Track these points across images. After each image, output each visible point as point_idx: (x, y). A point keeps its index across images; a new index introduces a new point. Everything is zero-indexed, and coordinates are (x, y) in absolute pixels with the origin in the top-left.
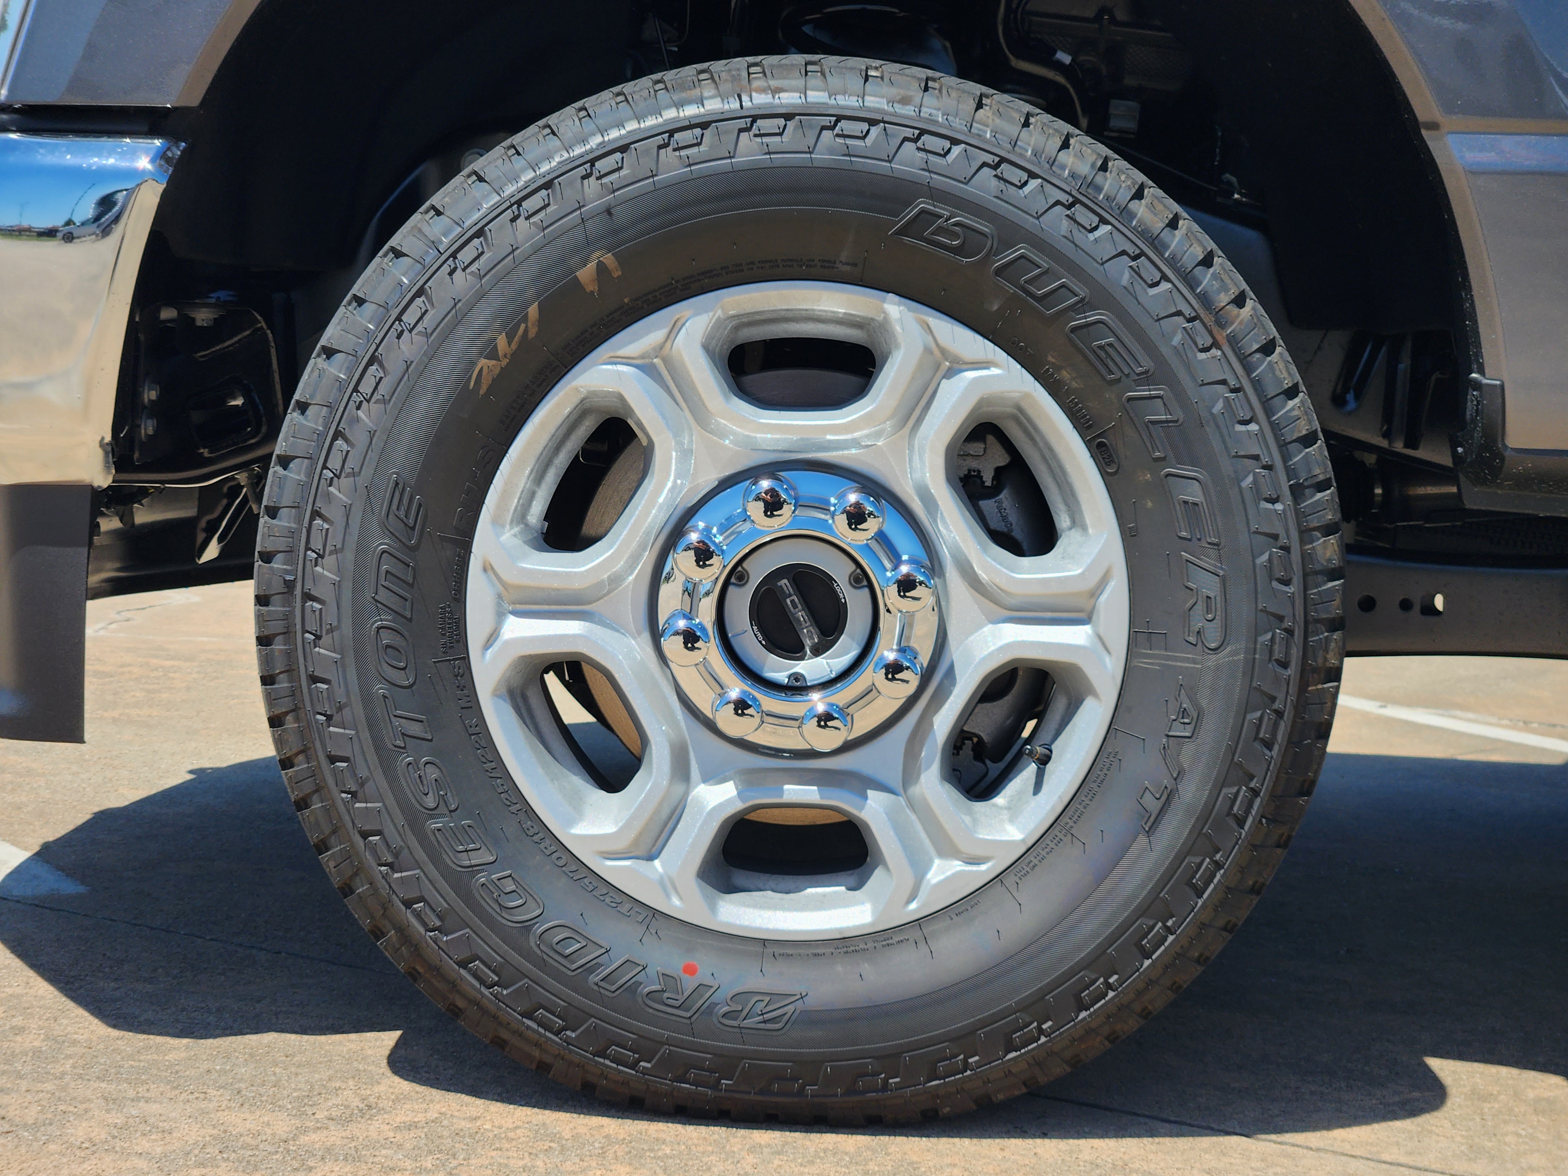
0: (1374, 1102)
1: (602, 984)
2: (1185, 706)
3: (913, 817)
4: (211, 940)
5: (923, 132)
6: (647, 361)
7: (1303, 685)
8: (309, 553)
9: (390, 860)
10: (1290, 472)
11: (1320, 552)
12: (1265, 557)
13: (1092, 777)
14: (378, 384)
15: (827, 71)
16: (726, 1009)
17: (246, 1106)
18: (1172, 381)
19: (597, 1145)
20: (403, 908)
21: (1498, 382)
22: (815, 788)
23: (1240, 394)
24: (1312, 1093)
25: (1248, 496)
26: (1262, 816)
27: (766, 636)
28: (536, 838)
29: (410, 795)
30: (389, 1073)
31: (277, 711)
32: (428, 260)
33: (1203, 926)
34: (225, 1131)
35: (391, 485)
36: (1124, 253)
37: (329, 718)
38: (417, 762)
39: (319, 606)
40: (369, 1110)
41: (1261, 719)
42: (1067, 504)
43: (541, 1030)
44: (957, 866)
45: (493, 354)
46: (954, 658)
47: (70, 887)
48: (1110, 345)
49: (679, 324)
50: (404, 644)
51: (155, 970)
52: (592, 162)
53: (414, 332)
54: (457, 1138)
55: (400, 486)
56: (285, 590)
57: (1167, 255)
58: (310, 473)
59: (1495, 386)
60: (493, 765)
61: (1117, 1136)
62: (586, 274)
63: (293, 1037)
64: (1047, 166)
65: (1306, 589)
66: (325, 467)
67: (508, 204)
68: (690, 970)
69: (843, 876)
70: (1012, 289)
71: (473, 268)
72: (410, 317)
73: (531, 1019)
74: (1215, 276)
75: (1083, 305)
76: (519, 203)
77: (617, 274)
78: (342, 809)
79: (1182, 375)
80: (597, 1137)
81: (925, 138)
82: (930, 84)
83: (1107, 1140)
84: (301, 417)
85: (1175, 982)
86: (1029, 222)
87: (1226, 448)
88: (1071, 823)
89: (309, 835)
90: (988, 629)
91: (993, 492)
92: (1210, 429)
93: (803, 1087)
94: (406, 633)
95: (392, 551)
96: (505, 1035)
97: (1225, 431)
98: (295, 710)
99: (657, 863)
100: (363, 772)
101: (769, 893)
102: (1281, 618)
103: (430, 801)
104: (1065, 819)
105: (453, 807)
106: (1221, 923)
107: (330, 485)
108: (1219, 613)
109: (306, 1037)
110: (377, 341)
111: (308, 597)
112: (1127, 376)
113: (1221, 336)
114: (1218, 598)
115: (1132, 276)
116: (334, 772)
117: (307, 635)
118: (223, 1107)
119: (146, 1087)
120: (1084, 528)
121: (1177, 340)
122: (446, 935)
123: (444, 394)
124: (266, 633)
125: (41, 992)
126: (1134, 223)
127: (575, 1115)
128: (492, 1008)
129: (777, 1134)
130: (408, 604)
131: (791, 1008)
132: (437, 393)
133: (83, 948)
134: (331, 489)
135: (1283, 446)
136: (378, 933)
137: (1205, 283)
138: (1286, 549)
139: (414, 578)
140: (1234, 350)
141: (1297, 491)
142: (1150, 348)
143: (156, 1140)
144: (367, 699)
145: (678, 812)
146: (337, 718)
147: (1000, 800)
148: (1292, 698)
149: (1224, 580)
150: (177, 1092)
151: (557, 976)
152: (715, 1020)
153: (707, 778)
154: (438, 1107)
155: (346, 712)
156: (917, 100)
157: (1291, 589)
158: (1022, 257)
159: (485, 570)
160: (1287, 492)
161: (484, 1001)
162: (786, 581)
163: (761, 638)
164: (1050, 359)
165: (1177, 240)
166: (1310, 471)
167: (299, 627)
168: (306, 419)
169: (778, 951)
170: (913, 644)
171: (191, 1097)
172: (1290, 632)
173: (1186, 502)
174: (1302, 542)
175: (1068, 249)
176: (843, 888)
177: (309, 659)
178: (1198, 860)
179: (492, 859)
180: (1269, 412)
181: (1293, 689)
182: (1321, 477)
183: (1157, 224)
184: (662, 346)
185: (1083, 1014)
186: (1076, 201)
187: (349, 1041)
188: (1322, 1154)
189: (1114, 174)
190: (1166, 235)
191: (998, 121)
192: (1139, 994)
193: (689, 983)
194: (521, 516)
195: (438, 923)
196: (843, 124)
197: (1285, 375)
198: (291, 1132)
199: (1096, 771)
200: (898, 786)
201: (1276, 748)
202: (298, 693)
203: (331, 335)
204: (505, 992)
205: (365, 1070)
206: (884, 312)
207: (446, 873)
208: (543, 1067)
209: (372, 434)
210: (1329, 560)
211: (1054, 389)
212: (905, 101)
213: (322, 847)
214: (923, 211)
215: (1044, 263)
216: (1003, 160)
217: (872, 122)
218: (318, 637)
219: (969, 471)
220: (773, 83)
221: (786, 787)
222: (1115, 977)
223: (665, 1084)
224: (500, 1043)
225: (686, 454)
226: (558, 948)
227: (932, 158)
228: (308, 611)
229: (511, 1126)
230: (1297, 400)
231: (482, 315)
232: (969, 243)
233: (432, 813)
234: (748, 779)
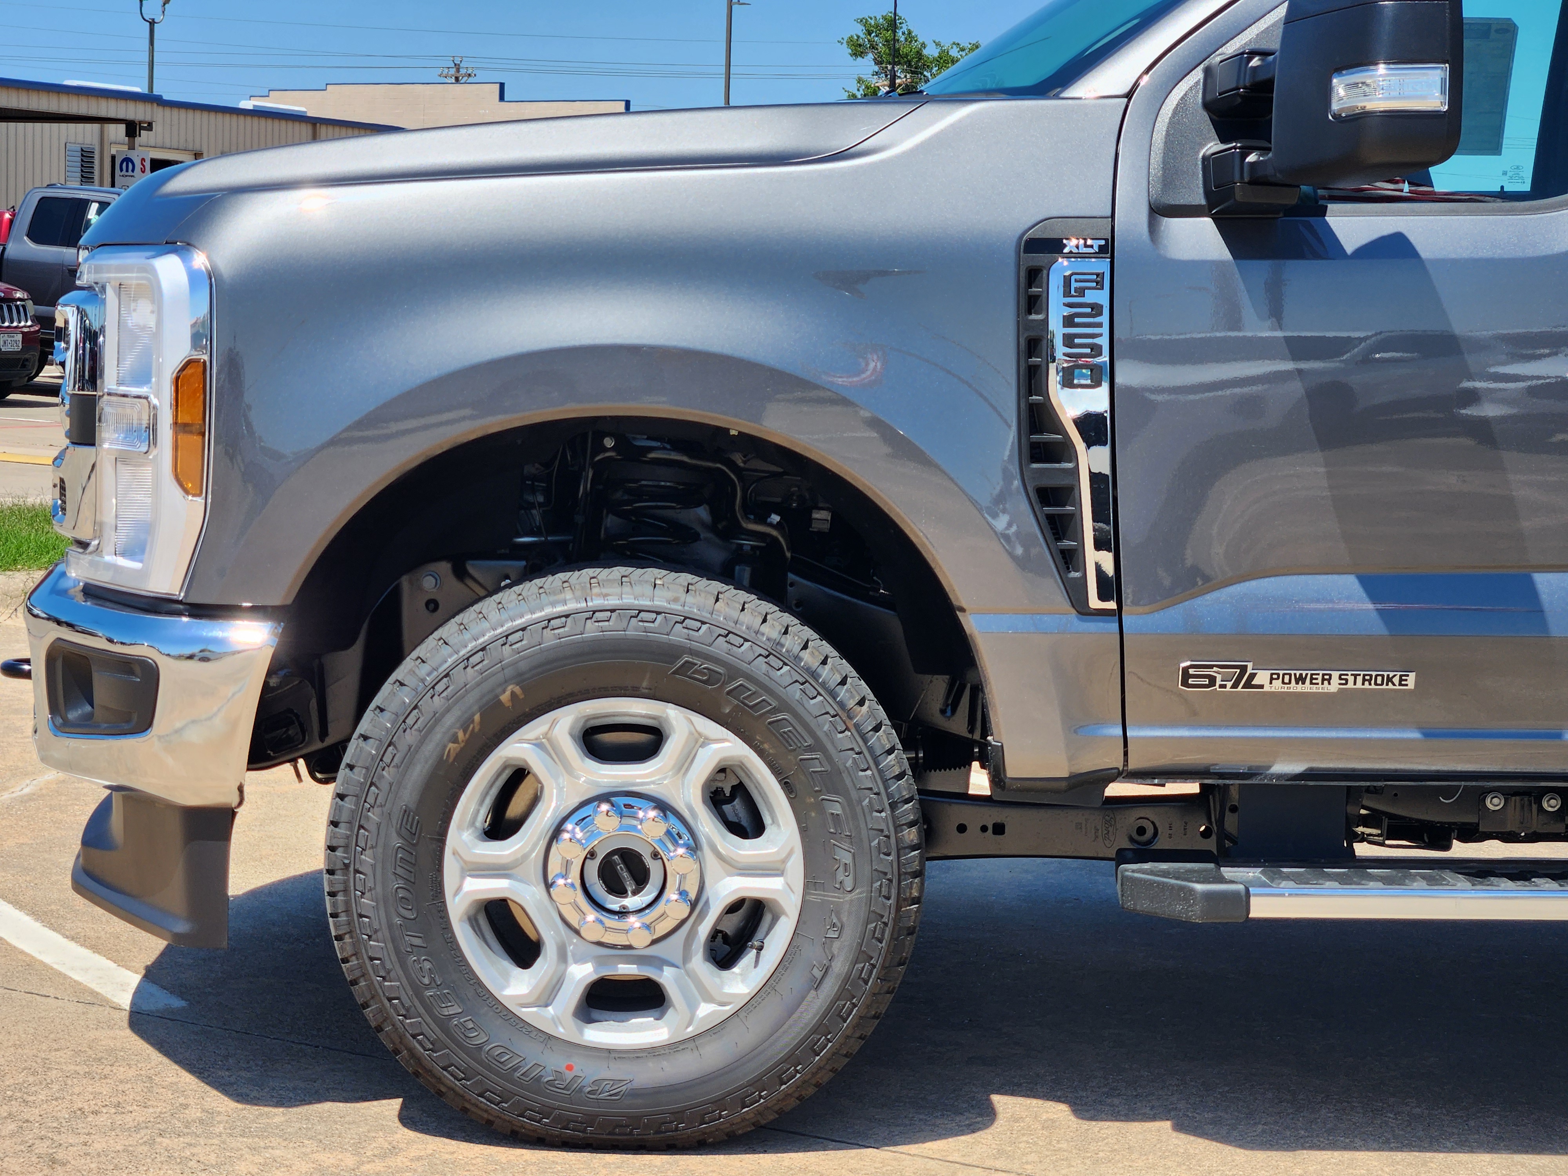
0: (954, 1124)
1: (522, 1077)
2: (834, 921)
3: (689, 981)
4: (274, 1039)
5: (686, 618)
6: (539, 741)
7: (898, 909)
8: (357, 848)
9: (404, 1013)
10: (889, 796)
11: (906, 837)
12: (876, 841)
13: (786, 959)
14: (394, 757)
15: (633, 583)
16: (590, 1089)
17: (327, 1150)
18: (824, 750)
19: (521, 1166)
20: (411, 1038)
21: (1000, 744)
22: (635, 966)
23: (862, 755)
24: (921, 1120)
25: (867, 811)
26: (878, 978)
27: (607, 886)
28: (484, 998)
29: (415, 977)
30: (400, 1126)
31: (340, 933)
32: (419, 689)
33: (848, 1037)
34: (320, 1165)
35: (403, 811)
36: (796, 681)
37: (370, 937)
38: (419, 959)
39: (364, 877)
40: (394, 1150)
41: (875, 927)
42: (769, 811)
43: (488, 1103)
44: (713, 1007)
45: (455, 740)
46: (709, 895)
47: (176, 1002)
48: (789, 731)
49: (556, 721)
50: (411, 896)
51: (248, 1063)
52: (507, 637)
53: (413, 729)
54: (445, 1165)
55: (407, 813)
56: (343, 867)
57: (820, 681)
58: (357, 804)
59: (997, 746)
60: (460, 959)
61: (805, 1151)
62: (505, 697)
63: (341, 1104)
64: (754, 634)
65: (899, 857)
66: (365, 801)
67: (462, 659)
68: (570, 1068)
69: (651, 1012)
70: (736, 702)
71: (444, 694)
72: (410, 721)
73: (482, 1097)
74: (847, 691)
75: (775, 711)
76: (468, 659)
77: (522, 697)
78: (377, 986)
79: (829, 747)
80: (521, 1161)
81: (687, 621)
82: (690, 587)
83: (799, 1154)
84: (350, 772)
85: (834, 1068)
86: (744, 666)
87: (854, 784)
88: (775, 984)
89: (357, 999)
90: (728, 879)
91: (730, 800)
92: (845, 775)
93: (632, 1130)
94: (411, 890)
95: (404, 847)
96: (468, 1106)
97: (853, 776)
98: (350, 932)
99: (550, 1008)
100: (389, 966)
101: (612, 1022)
102: (885, 874)
103: (426, 981)
104: (771, 981)
105: (439, 983)
106: (857, 1035)
107: (369, 811)
108: (852, 872)
109: (349, 1105)
110: (393, 734)
111: (357, 871)
112: (800, 747)
113: (850, 724)
114: (851, 865)
115: (801, 694)
116: (373, 966)
117: (357, 892)
118: (315, 1151)
119: (269, 1140)
120: (779, 826)
121: (826, 728)
122: (436, 1053)
123: (430, 762)
124: (333, 890)
125: (187, 1080)
126: (802, 664)
127: (507, 1149)
128: (461, 1092)
129: (618, 1156)
130: (413, 874)
131: (624, 1088)
132: (426, 763)
133: (201, 1048)
134: (369, 814)
135: (885, 782)
136: (397, 1052)
137: (842, 695)
138: (888, 837)
139: (416, 861)
140: (857, 731)
141: (893, 806)
142: (812, 733)
143: (284, 1172)
144: (390, 926)
145: (562, 980)
146: (374, 937)
147: (736, 970)
148: (892, 915)
149: (854, 855)
150: (287, 1142)
151: (497, 1074)
152: (583, 1094)
153: (576, 961)
154: (431, 1146)
155: (380, 934)
156: (682, 599)
157: (890, 858)
158: (741, 685)
159: (454, 854)
160: (888, 807)
161: (457, 1088)
162: (617, 857)
163: (604, 887)
164: (758, 738)
165: (826, 672)
166: (901, 793)
167: (352, 888)
168: (354, 774)
169: (617, 1056)
170: (687, 889)
171: (295, 1145)
172: (890, 881)
173: (833, 814)
174: (896, 833)
175: (766, 681)
176: (652, 1019)
177: (358, 905)
178: (843, 1003)
179: (460, 1010)
180: (877, 764)
181: (893, 911)
182: (907, 796)
183: (814, 663)
184: (546, 734)
185: (784, 1087)
186: (770, 654)
187: (374, 1106)
188: (915, 1158)
189: (791, 636)
190: (820, 670)
191: (727, 609)
192: (814, 1074)
193: (569, 1075)
194: (472, 823)
195: (431, 1047)
196: (642, 614)
197: (886, 742)
198: (355, 1164)
199: (788, 956)
200: (680, 963)
201: (884, 942)
202: (352, 924)
204: (468, 1083)
205: (387, 1125)
206: (667, 714)
207: (435, 1019)
208: (490, 1123)
209: (391, 785)
210: (912, 840)
211: (761, 753)
212: (676, 600)
213: (365, 1005)
214: (687, 662)
215: (753, 688)
216: (730, 632)
217: (658, 613)
218: (363, 893)
219: (717, 788)
220: (604, 591)
221: (620, 966)
222: (800, 1066)
223: (556, 1131)
224: (465, 1110)
225: (560, 790)
226: (497, 1058)
227: (691, 632)
228: (357, 880)
229: (473, 1157)
230: (893, 756)
231: (449, 720)
232: (712, 678)
233: (427, 987)
234: (599, 961)
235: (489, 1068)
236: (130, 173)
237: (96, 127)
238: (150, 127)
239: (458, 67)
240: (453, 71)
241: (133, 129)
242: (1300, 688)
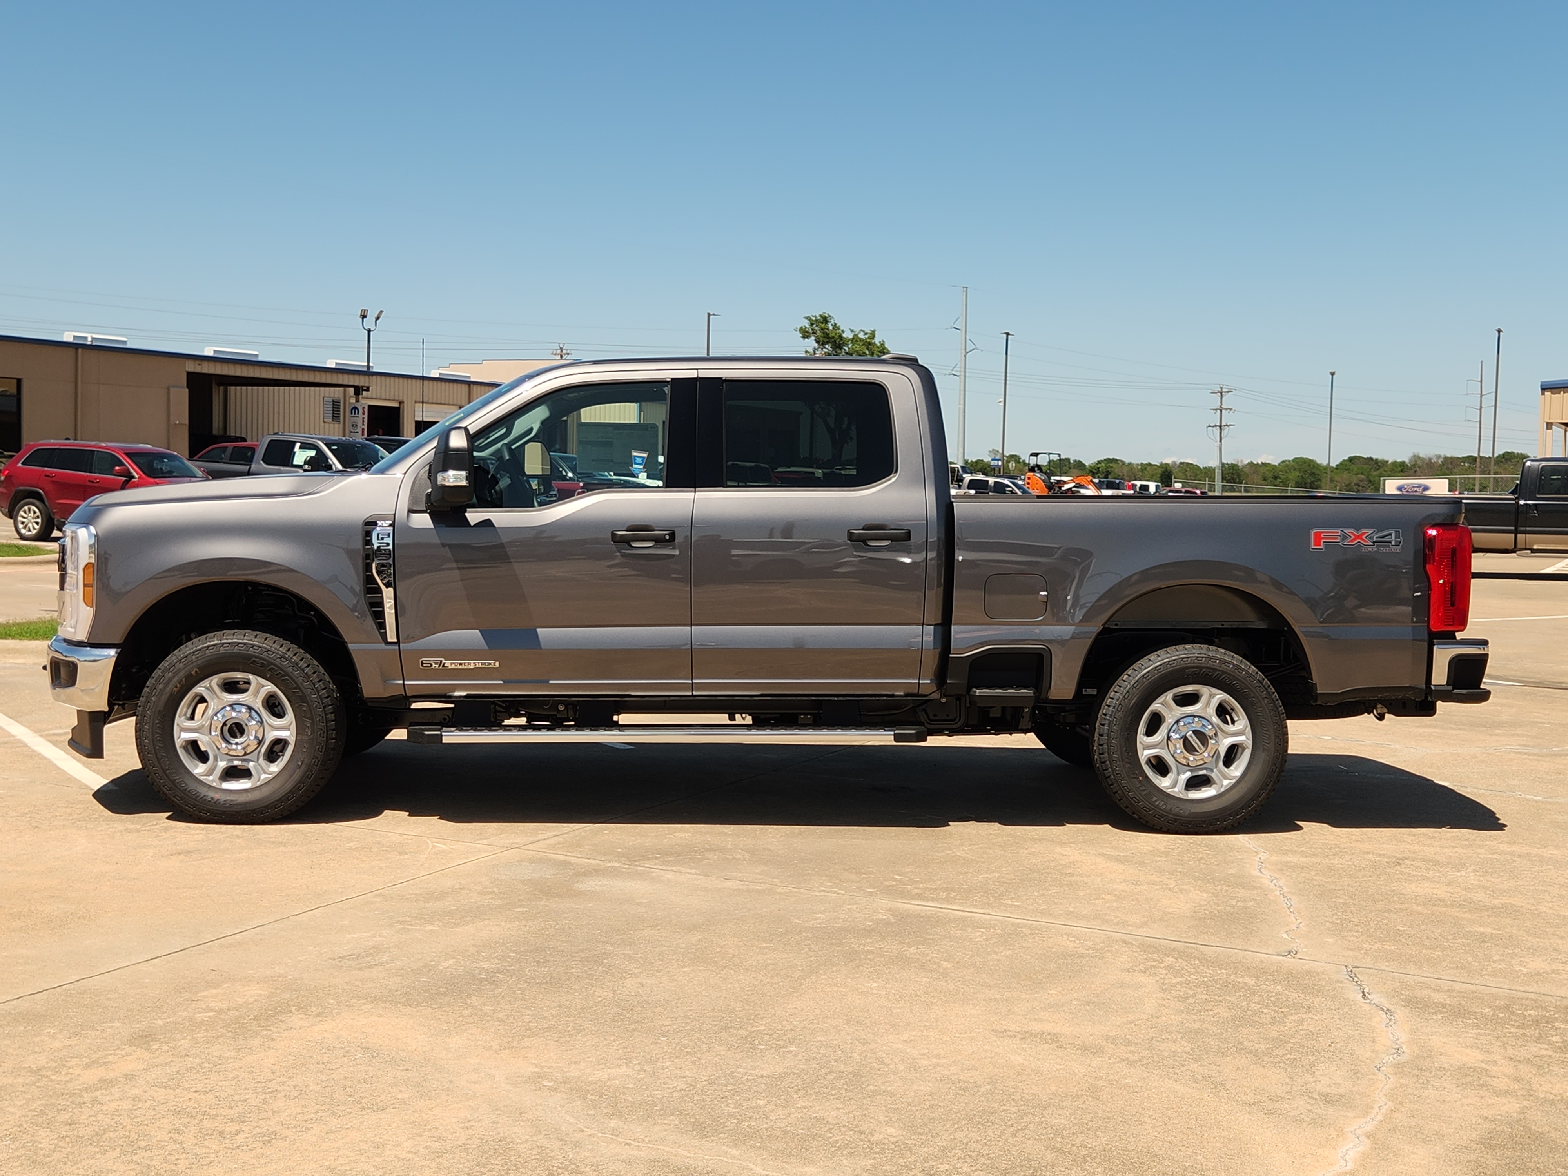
1: (200, 799)
3: (258, 767)
6: (206, 686)
7: (327, 741)
8: (143, 723)
9: (160, 779)
10: (323, 704)
12: (319, 719)
14: (155, 693)
15: (237, 634)
16: (223, 803)
18: (300, 689)
20: (162, 787)
22: (241, 762)
25: (315, 709)
27: (230, 735)
28: (188, 773)
29: (164, 767)
36: (290, 666)
37: (147, 753)
38: (165, 760)
39: (146, 733)
41: (319, 747)
42: (285, 709)
43: (189, 808)
44: (267, 776)
45: (176, 687)
46: (265, 738)
47: (115, 788)
48: (290, 682)
49: (212, 680)
52: (194, 653)
53: (162, 683)
56: (139, 730)
57: (299, 666)
58: (143, 709)
60: (180, 760)
62: (193, 673)
64: (277, 651)
65: (327, 724)
66: (146, 708)
67: (179, 660)
68: (217, 796)
69: (245, 778)
70: (271, 672)
71: (173, 672)
72: (162, 681)
73: (187, 806)
75: (284, 676)
76: (181, 660)
77: (199, 672)
78: (151, 770)
79: (303, 687)
81: (254, 647)
82: (267, 637)
86: (273, 661)
88: (287, 767)
90: (272, 732)
91: (272, 706)
92: (307, 697)
93: (237, 816)
95: (159, 723)
96: (182, 809)
97: (310, 697)
99: (211, 777)
101: (232, 781)
102: (323, 730)
103: (167, 768)
104: (285, 767)
105: (172, 768)
108: (312, 729)
110: (155, 685)
112: (294, 688)
113: (309, 680)
114: (312, 726)
116: (149, 763)
117: (143, 738)
120: (288, 714)
122: (171, 792)
124: (137, 738)
126: (293, 660)
129: (233, 826)
130: (162, 732)
131: (234, 803)
132: (167, 694)
134: (147, 712)
135: (321, 699)
136: (158, 792)
138: (323, 717)
139: (164, 727)
140: (312, 682)
141: (324, 707)
142: (296, 683)
144: (155, 749)
145: (215, 767)
147: (274, 764)
148: (325, 744)
149: (312, 723)
151: (191, 798)
152: (221, 805)
153: (221, 761)
155: (151, 752)
156: (263, 642)
157: (324, 724)
158: (272, 668)
159: (177, 725)
160: (322, 707)
162: (233, 725)
164: (280, 684)
165: (302, 663)
166: (327, 703)
168: (143, 699)
169: (233, 792)
170: (258, 736)
175: (280, 665)
176: (245, 780)
177: (144, 742)
179: (180, 778)
180: (318, 693)
181: (325, 742)
184: (209, 684)
189: (291, 651)
191: (269, 643)
192: (300, 798)
193: (216, 798)
194: (185, 715)
196: (239, 645)
197: (323, 686)
199: (291, 758)
200: (256, 762)
202: (144, 751)
203: (148, 684)
204: (182, 801)
205: (162, 819)
206: (250, 677)
207: (170, 780)
208: (191, 816)
209: (154, 702)
210: (332, 718)
211: (280, 689)
212: (251, 640)
213: (148, 777)
214: (255, 660)
216: (268, 650)
217: (244, 644)
219: (267, 704)
220: (227, 637)
221: (235, 762)
223: (212, 818)
225: (215, 703)
226: (191, 793)
227: (255, 650)
230: (325, 690)
231: (174, 680)
232: (263, 665)
233: (168, 770)
234: (229, 760)
235: (189, 796)
236: (356, 415)
237: (341, 389)
238: (368, 389)
239: (561, 349)
240: (559, 351)
241: (358, 390)
242: (461, 667)
